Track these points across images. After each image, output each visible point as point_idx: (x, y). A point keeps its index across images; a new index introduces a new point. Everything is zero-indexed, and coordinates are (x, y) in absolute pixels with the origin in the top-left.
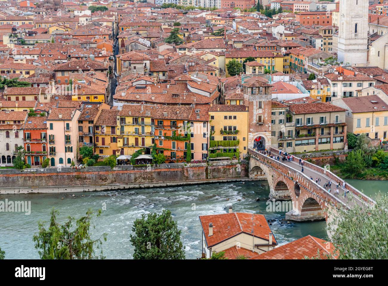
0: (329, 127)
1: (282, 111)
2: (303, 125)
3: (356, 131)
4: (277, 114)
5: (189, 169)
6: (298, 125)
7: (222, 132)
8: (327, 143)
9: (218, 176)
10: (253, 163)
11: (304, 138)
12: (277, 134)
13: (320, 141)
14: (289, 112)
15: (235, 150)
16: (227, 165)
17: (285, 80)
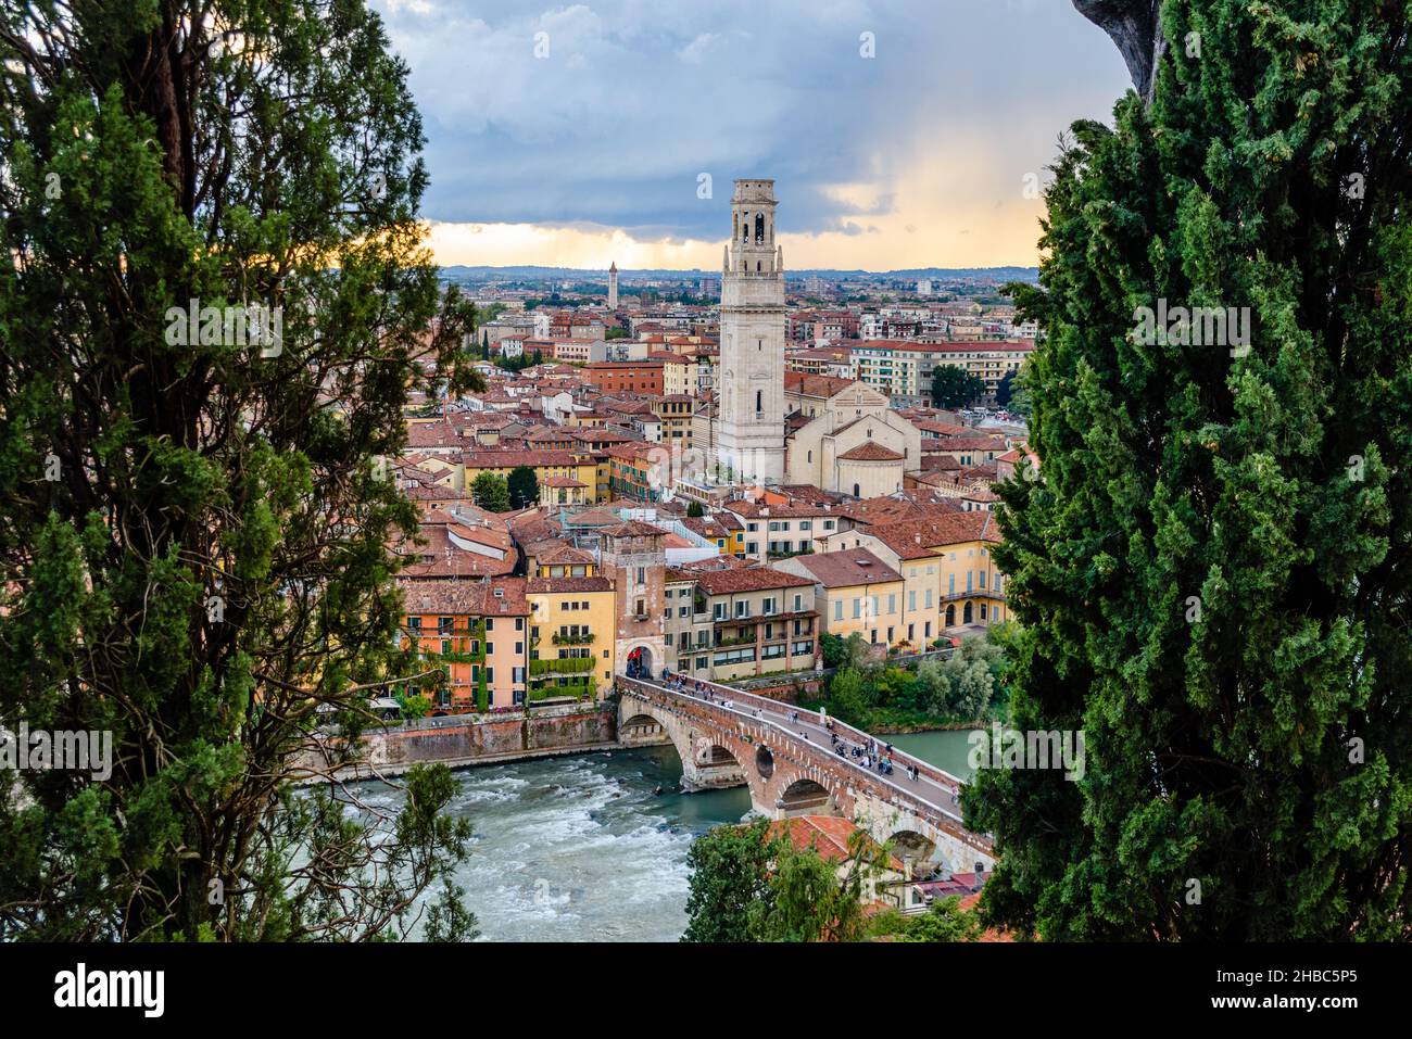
0: (782, 620)
1: (687, 587)
2: (728, 618)
3: (833, 628)
4: (675, 594)
5: (483, 729)
6: (718, 619)
7: (556, 640)
8: (778, 656)
9: (550, 741)
10: (628, 709)
11: (733, 647)
12: (676, 641)
13: (764, 653)
14: (698, 590)
15: (586, 680)
16: (569, 716)
17: (648, 518)
